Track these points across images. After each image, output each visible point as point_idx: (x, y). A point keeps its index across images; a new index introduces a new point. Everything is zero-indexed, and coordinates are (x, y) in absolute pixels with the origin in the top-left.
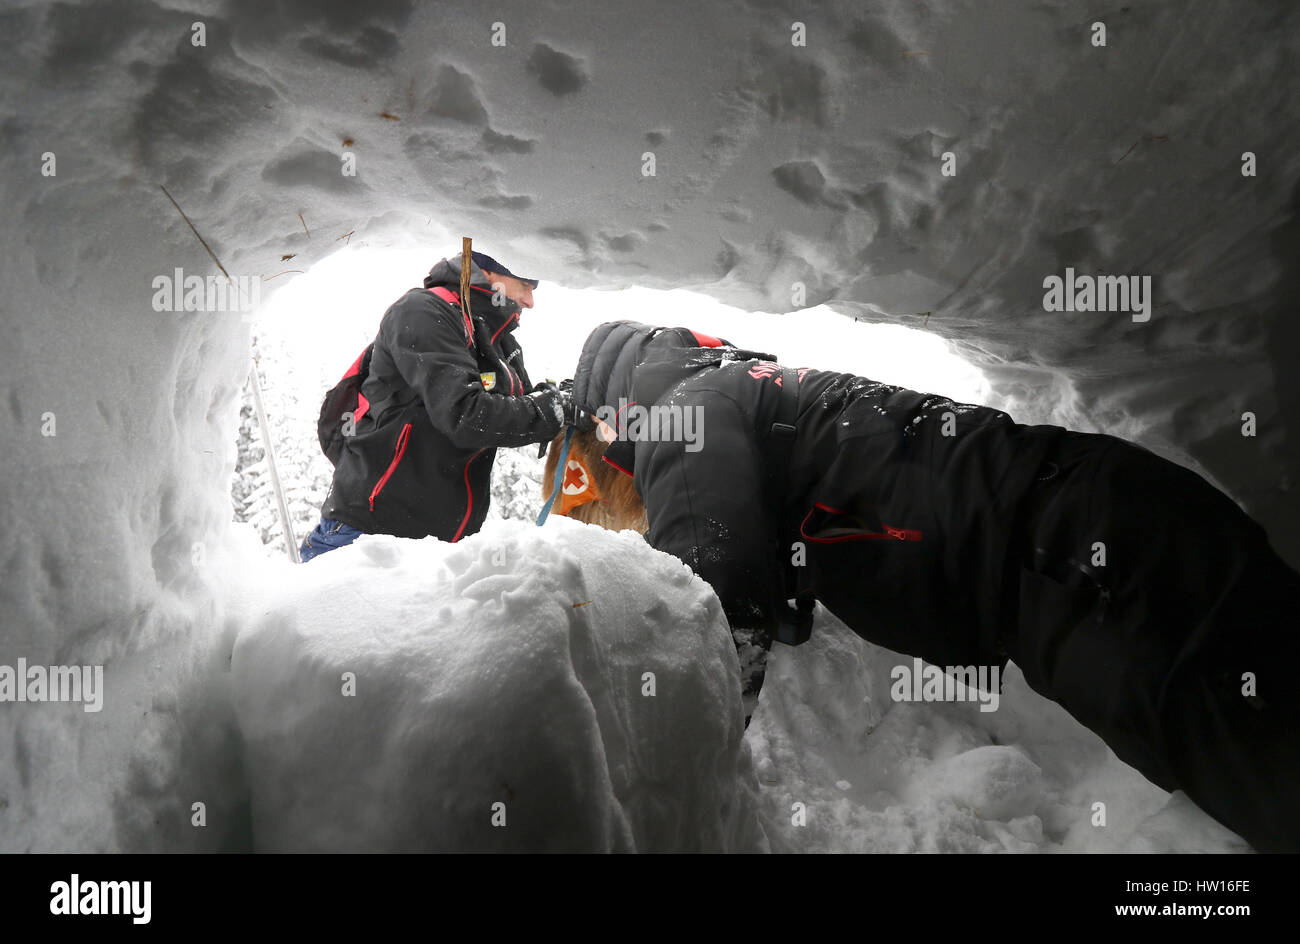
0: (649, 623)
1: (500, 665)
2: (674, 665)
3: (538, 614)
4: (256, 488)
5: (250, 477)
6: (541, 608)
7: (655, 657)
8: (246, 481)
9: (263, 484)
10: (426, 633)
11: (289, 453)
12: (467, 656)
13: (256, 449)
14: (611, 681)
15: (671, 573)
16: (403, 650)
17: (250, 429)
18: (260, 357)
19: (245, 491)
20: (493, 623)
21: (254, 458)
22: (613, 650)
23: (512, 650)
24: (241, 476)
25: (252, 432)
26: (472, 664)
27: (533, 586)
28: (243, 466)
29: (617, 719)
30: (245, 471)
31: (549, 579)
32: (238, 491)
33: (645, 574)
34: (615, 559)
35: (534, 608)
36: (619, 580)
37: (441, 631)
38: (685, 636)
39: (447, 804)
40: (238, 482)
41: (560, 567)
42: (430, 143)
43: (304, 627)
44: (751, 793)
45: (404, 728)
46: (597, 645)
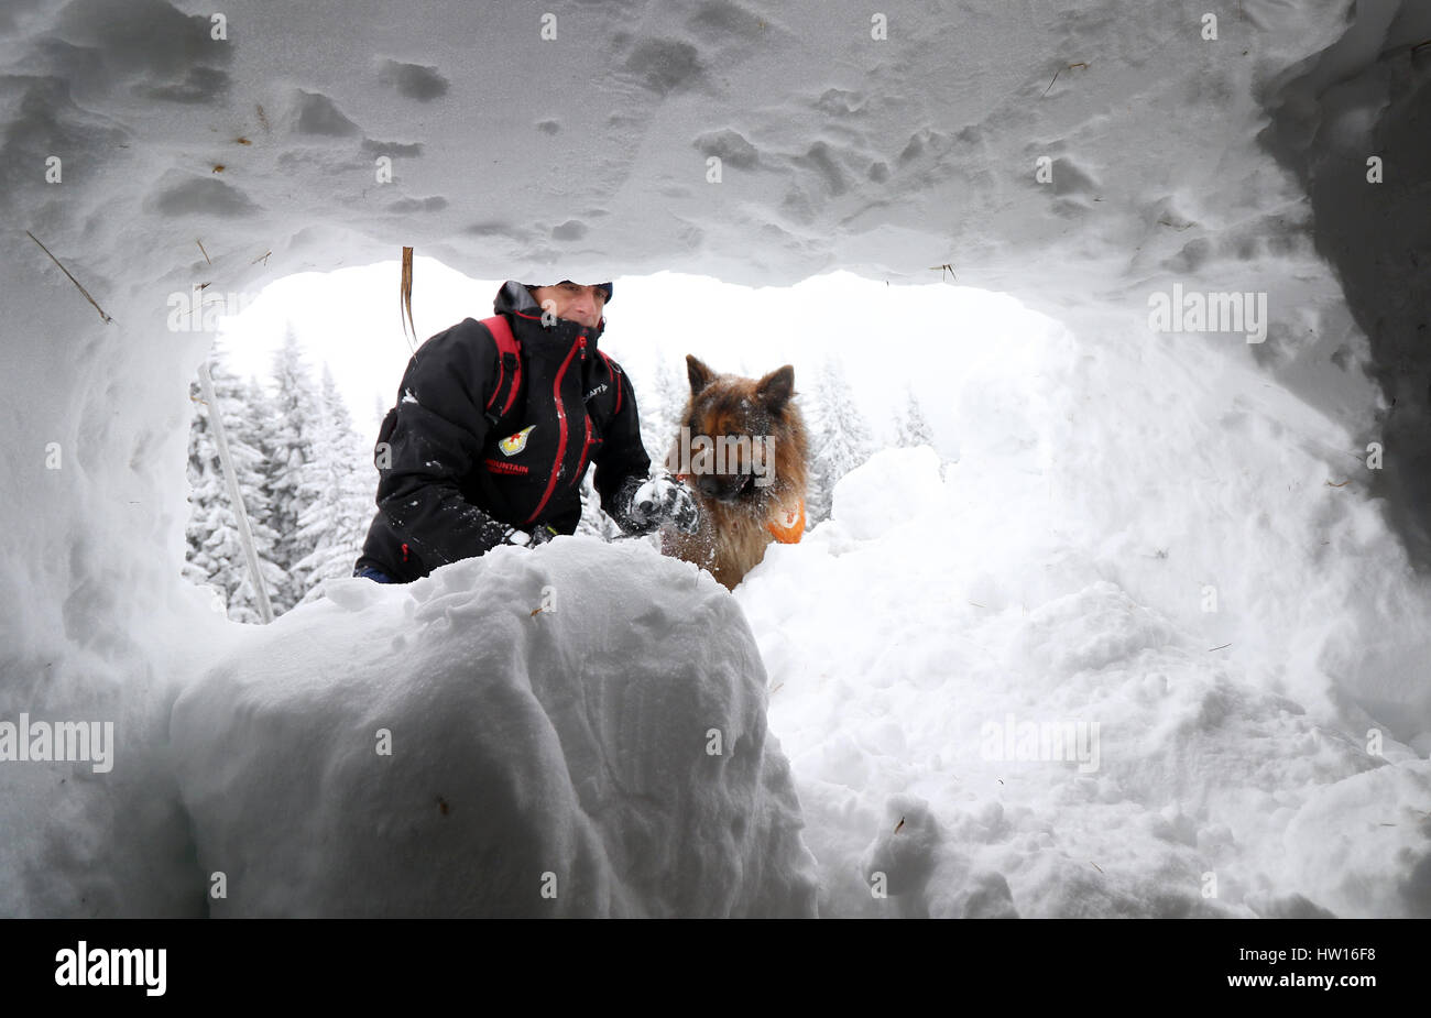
0: (640, 629)
1: (435, 678)
2: (665, 671)
3: (485, 624)
4: (310, 587)
5: (302, 574)
6: (488, 618)
7: (643, 664)
8: (297, 580)
9: (318, 581)
10: (372, 663)
11: (350, 537)
12: (405, 676)
13: (306, 537)
14: (583, 692)
15: (674, 577)
16: (343, 681)
17: (296, 514)
18: (302, 421)
19: (297, 593)
20: (437, 639)
21: (304, 549)
22: (588, 660)
23: (449, 662)
24: (290, 574)
25: (299, 516)
26: (408, 683)
27: (486, 597)
28: (291, 561)
29: (588, 729)
30: (295, 567)
31: (506, 589)
32: (288, 595)
33: (641, 581)
34: (604, 567)
35: (482, 619)
36: (605, 588)
37: (390, 658)
38: (683, 640)
39: (381, 828)
40: (287, 583)
41: (522, 578)
42: (307, 159)
43: (244, 678)
44: (784, 809)
45: (340, 757)
46: (565, 654)
